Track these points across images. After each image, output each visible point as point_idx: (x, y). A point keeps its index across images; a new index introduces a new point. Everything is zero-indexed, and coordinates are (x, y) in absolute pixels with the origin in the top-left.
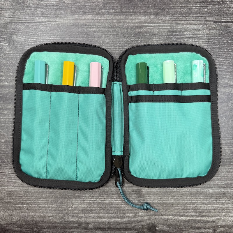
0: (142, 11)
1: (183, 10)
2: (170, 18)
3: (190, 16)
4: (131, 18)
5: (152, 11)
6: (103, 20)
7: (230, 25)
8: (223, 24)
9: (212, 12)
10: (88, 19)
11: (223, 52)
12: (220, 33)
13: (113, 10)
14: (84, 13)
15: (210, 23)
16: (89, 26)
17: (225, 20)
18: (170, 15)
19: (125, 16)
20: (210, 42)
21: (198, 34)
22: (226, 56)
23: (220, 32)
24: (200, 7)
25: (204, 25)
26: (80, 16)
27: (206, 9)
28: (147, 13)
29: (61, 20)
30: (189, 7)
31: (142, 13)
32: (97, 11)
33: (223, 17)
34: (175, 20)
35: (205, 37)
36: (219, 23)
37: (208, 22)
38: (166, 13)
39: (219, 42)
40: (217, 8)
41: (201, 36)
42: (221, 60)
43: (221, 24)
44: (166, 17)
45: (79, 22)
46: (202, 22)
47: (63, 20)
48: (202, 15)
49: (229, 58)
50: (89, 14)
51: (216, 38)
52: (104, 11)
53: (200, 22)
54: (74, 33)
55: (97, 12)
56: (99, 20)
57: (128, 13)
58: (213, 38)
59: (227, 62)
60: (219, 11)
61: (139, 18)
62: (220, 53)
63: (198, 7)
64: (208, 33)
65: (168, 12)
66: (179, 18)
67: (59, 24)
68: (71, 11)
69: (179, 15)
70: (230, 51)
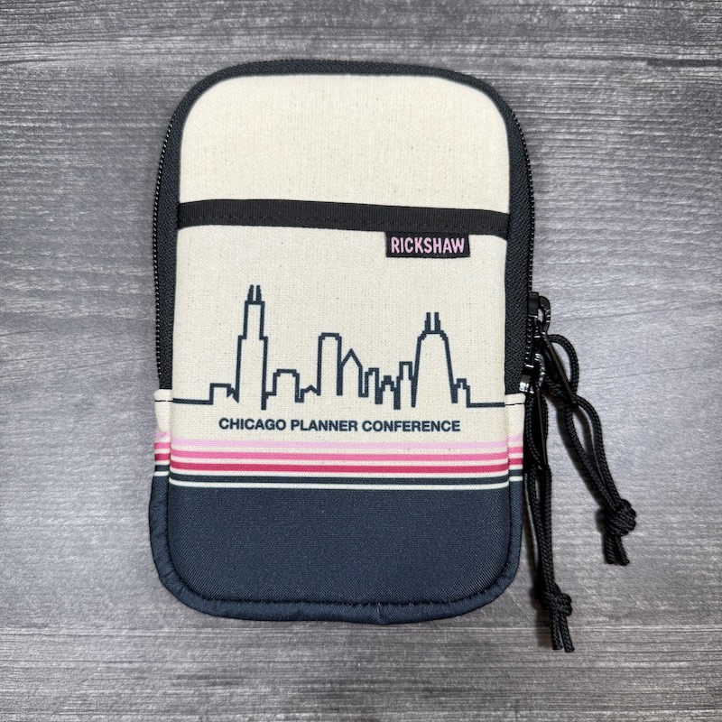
0: (376, 22)
1: (530, 19)
2: (482, 47)
3: (559, 39)
4: (335, 46)
5: (414, 20)
6: (227, 53)
7: (710, 74)
8: (682, 69)
9: (641, 24)
10: (169, 52)
11: (687, 175)
12: (672, 105)
13: (267, 20)
14: (153, 29)
15: (632, 65)
16: (174, 76)
17: (690, 54)
18: (480, 35)
19: (313, 39)
20: (638, 138)
21: (590, 108)
22: (699, 190)
23: (672, 101)
24: (595, 9)
25: (611, 74)
26: (140, 39)
27: (619, 16)
28: (396, 28)
29: (65, 57)
30: (554, 8)
31: (375, 28)
32: (206, 22)
33: (684, 46)
34: (502, 55)
35: (618, 119)
36: (669, 68)
37: (625, 63)
38: (468, 29)
39: (669, 137)
40: (658, 12)
41: (603, 115)
42: (682, 205)
43: (675, 69)
44: (468, 42)
45: (135, 63)
46: (604, 63)
47: (76, 54)
48: (603, 37)
49: (709, 199)
50: (174, 31)
51: (660, 123)
52: (233, 24)
53: (595, 62)
54: (116, 104)
55: (205, 26)
56: (209, 56)
57: (322, 29)
58: (647, 122)
59: (704, 211)
60: (667, 23)
61: (365, 45)
62: (675, 180)
63: (587, 9)
64: (629, 102)
65: (475, 28)
66: (518, 48)
67: (60, 72)
68: (107, 21)
69: (518, 38)
70: (711, 169)
